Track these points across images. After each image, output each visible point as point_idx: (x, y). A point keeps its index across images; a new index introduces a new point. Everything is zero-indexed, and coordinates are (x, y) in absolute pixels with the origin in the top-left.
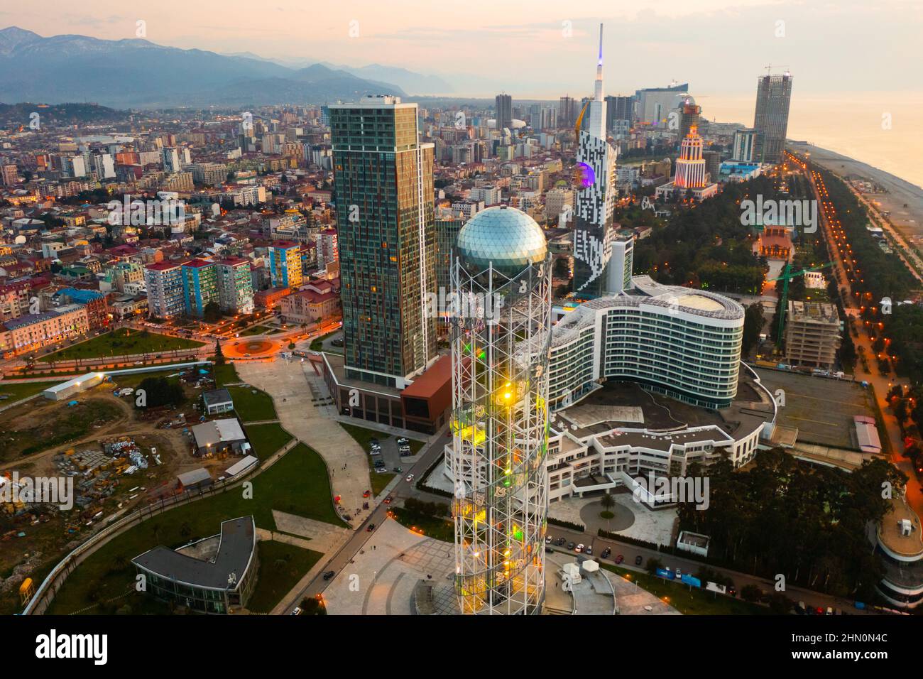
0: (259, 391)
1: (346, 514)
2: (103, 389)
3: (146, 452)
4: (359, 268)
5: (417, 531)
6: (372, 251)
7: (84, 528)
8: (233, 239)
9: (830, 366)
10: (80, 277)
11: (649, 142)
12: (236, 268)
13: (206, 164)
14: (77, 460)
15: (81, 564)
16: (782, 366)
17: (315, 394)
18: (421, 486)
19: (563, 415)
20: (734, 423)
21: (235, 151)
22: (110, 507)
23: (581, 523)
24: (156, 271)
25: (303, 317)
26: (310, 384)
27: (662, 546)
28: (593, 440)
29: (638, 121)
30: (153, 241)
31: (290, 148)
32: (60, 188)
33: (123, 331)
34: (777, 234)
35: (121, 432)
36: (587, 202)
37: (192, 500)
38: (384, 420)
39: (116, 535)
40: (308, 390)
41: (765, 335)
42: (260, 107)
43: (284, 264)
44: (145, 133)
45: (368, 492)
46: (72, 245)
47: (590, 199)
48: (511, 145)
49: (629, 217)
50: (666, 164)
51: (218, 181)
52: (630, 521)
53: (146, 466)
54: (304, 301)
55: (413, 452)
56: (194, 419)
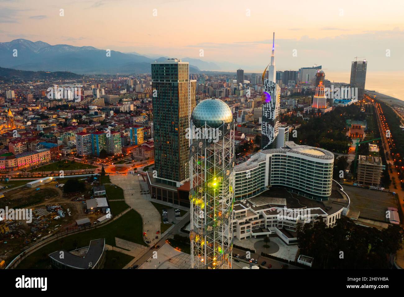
0: (118, 187)
1: (147, 240)
2: (52, 184)
3: (64, 210)
4: (162, 133)
5: (178, 250)
6: (167, 125)
7: (33, 241)
8: (117, 125)
9: (378, 185)
10: (50, 138)
11: (303, 90)
12: (114, 135)
13: (110, 95)
14: (35, 213)
15: (28, 256)
16: (355, 184)
17: (142, 189)
18: (183, 230)
19: (249, 201)
20: (329, 207)
21: (123, 91)
22: (45, 232)
23: (254, 249)
24: (81, 136)
25: (142, 157)
26: (140, 185)
27: (290, 261)
28: (262, 212)
29: (299, 82)
30: (84, 125)
31: (147, 89)
32: (49, 103)
33: (65, 161)
34: (357, 128)
35: (56, 202)
36: (267, 109)
37: (81, 231)
38: (170, 201)
39: (45, 245)
40: (139, 187)
41: (348, 171)
42: (137, 74)
43: (136, 135)
44: (88, 83)
45: (159, 231)
46: (50, 126)
47: (269, 108)
48: (242, 90)
49: (291, 120)
50: (309, 98)
51: (115, 102)
52: (277, 249)
53: (64, 216)
54: (143, 150)
55: (182, 215)
56: (88, 197)
